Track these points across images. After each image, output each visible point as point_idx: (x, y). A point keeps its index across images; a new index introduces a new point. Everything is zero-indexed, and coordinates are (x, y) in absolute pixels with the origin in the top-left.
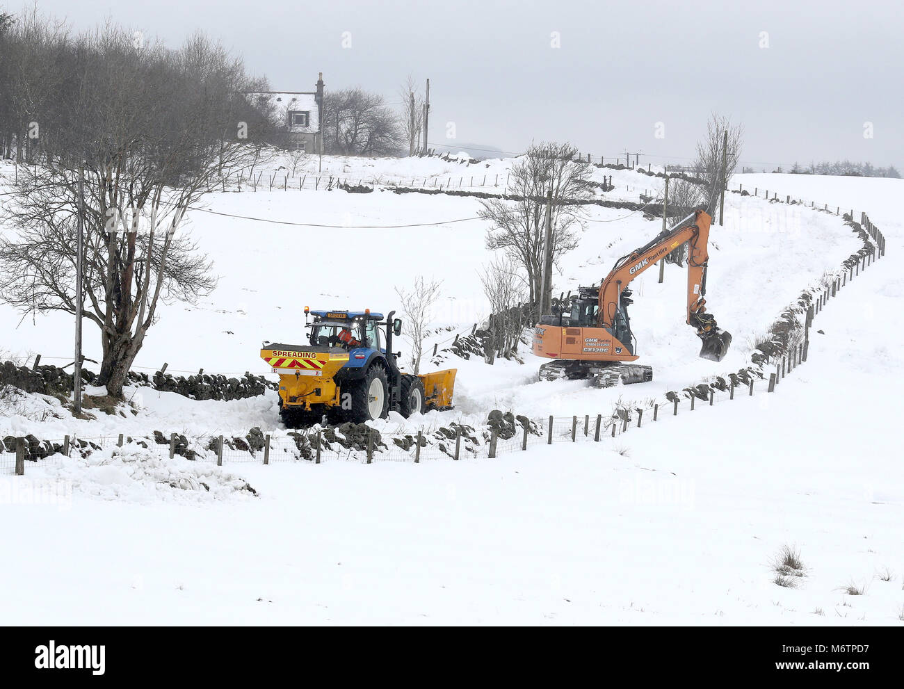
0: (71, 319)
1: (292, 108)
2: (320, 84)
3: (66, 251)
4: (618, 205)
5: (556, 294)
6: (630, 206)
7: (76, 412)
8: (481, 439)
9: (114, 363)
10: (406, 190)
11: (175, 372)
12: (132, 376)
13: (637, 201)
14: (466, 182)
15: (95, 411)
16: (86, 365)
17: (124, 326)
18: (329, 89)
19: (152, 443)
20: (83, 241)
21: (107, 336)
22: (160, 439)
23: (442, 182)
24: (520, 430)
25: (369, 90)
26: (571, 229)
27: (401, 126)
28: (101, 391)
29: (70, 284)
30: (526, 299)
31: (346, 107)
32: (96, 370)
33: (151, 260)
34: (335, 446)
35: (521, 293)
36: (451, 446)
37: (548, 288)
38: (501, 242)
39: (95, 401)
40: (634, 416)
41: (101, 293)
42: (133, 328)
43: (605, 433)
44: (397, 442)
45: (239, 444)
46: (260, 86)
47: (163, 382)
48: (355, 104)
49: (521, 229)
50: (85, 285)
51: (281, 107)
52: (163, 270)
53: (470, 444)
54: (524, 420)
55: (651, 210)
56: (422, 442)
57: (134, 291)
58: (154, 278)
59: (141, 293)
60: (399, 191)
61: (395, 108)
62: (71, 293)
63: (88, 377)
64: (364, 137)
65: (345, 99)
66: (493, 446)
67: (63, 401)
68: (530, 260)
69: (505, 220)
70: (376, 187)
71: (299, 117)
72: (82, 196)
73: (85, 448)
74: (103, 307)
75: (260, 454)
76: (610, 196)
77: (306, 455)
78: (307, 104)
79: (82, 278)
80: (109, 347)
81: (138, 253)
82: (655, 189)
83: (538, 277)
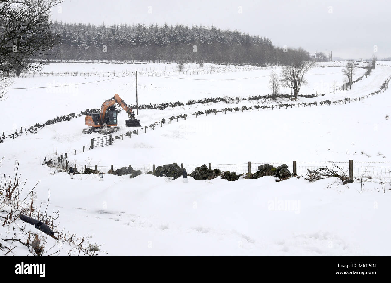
0: (290, 88)
1: (313, 55)
2: (316, 52)
3: (289, 80)
4: (360, 67)
5: (352, 81)
6: (361, 67)
7: (291, 100)
8: (344, 102)
9: (296, 94)
10: (330, 67)
11: (303, 94)
12: (298, 95)
13: (363, 66)
14: (338, 65)
15: (294, 100)
16: (292, 94)
17: (297, 89)
18: (317, 52)
19: (302, 104)
20: (291, 78)
21: (294, 90)
22: (303, 103)
23: (334, 65)
24: (349, 100)
25: (323, 52)
26: (354, 72)
27: (328, 57)
28: (294, 97)
29: (290, 84)
30: (348, 82)
31: (319, 55)
32: (293, 95)
33: (300, 80)
34: (325, 103)
35: (348, 81)
36: (340, 102)
37: (351, 81)
38: (345, 74)
39: (293, 99)
40: (364, 97)
41: (294, 85)
42: (298, 89)
43: (360, 100)
44: (333, 102)
45: (313, 104)
46: (308, 53)
47: (302, 96)
48: (321, 54)
49: (347, 73)
50: (292, 84)
51: (311, 55)
52: (302, 82)
53: (343, 102)
54: (350, 99)
55: (365, 68)
56: (336, 102)
57: (298, 84)
58: (300, 83)
59: (299, 85)
60: (329, 67)
61: (327, 55)
62: (290, 85)
63: (292, 95)
64: (322, 58)
65: (319, 53)
66: (346, 102)
67: (290, 99)
68: (349, 77)
69: (345, 71)
70: (326, 67)
71: (313, 56)
72: (291, 73)
73: (294, 105)
74: (294, 87)
75: (316, 105)
76: (358, 66)
77: (321, 105)
78: (314, 55)
79: (291, 83)
80: (295, 92)
81: (298, 80)
82: (365, 65)
83: (350, 79)
